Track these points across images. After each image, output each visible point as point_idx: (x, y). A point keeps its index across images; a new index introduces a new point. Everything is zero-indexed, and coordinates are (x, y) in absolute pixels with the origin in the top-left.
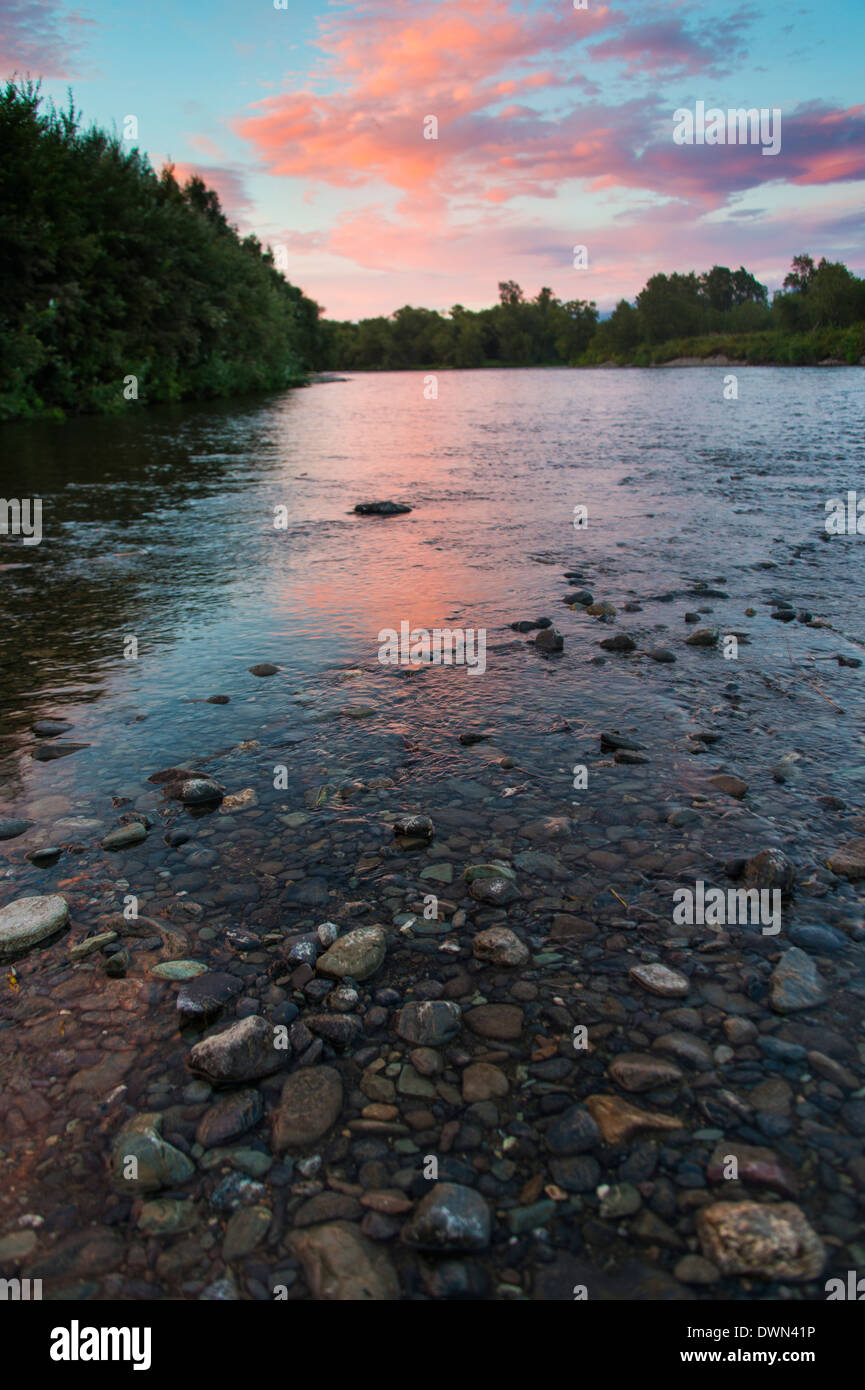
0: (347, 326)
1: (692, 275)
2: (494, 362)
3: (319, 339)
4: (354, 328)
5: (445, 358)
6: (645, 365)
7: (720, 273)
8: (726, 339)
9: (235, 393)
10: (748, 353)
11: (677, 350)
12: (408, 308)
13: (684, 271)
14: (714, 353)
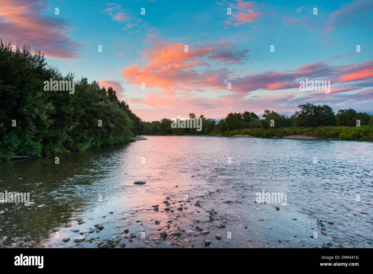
0: (148, 123)
1: (240, 113)
2: (188, 134)
3: (140, 128)
4: (150, 124)
5: (175, 132)
6: (228, 136)
7: (247, 113)
8: (249, 130)
9: (115, 144)
10: (254, 134)
11: (236, 132)
12: (165, 119)
13: (237, 112)
14: (246, 133)
